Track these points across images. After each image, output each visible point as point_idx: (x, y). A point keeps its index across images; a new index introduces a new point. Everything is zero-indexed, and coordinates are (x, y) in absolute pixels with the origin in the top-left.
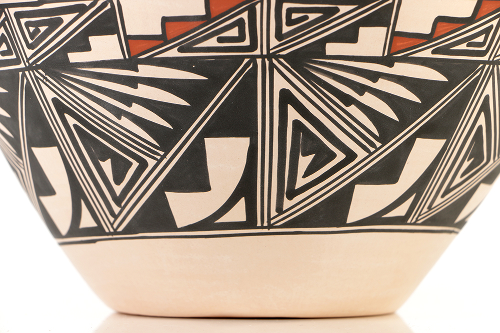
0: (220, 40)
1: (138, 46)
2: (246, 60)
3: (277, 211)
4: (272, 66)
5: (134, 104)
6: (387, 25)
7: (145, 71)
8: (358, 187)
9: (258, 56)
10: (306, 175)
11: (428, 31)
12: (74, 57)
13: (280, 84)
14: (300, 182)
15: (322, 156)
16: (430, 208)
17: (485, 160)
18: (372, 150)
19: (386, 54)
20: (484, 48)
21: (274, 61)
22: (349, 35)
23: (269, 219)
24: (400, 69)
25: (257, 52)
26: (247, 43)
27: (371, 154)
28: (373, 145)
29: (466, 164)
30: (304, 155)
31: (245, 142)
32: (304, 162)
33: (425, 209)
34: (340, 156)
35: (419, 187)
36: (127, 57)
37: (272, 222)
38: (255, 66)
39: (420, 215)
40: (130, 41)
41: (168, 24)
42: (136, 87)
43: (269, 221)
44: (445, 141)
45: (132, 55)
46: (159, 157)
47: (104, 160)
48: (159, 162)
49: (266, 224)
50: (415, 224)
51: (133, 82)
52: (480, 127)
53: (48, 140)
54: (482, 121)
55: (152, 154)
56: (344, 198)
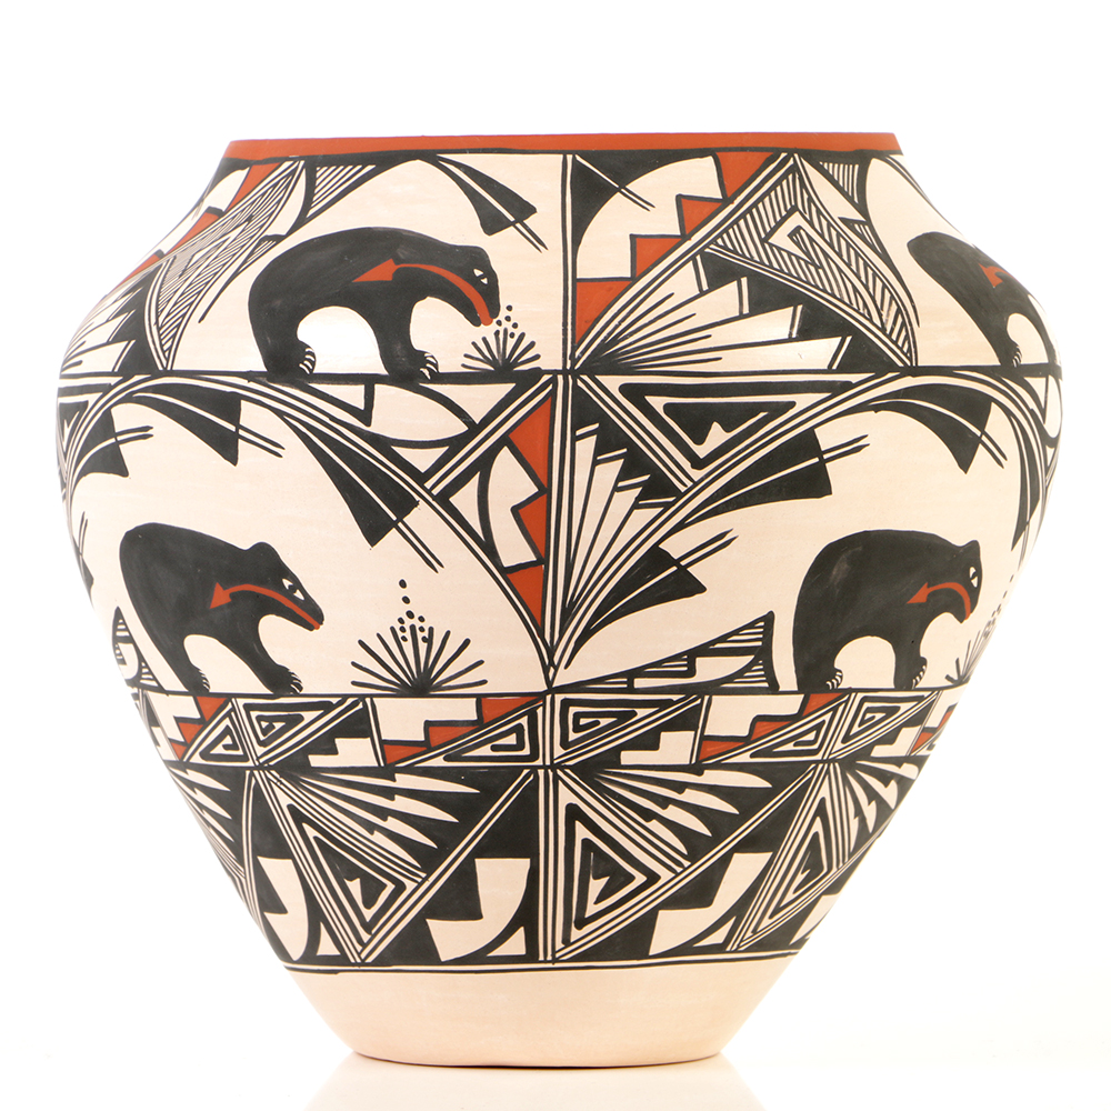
0: (494, 748)
1: (395, 753)
2: (526, 771)
3: (563, 942)
4: (557, 779)
5: (389, 818)
6: (695, 728)
7: (403, 781)
8: (661, 913)
9: (540, 767)
10: (598, 900)
11: (745, 733)
12: (316, 761)
13: (566, 797)
14: (591, 909)
15: (618, 879)
16: (754, 932)
17: (825, 870)
18: (679, 870)
19: (693, 761)
20: (816, 746)
21: (559, 772)
22: (650, 741)
23: (554, 952)
24: (711, 777)
25: (539, 762)
26: (526, 751)
27: (677, 874)
28: (679, 864)
29: (800, 877)
30: (596, 877)
31: (525, 863)
32: (596, 886)
33: (749, 934)
34: (640, 879)
35: (739, 909)
36: (382, 764)
37: (557, 955)
38: (537, 778)
39: (742, 941)
40: (385, 746)
41: (431, 729)
42: (393, 799)
43: (553, 955)
44: (770, 854)
45: (388, 762)
46: (419, 880)
47: (351, 880)
48: (420, 885)
49: (549, 958)
50: (736, 951)
51: (389, 793)
52: (816, 834)
53: (282, 851)
54: (818, 827)
55: (411, 875)
56: (646, 925)
